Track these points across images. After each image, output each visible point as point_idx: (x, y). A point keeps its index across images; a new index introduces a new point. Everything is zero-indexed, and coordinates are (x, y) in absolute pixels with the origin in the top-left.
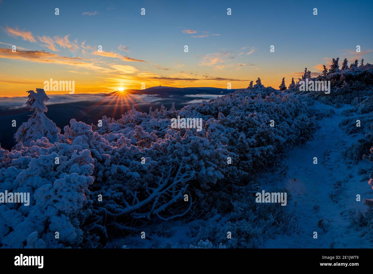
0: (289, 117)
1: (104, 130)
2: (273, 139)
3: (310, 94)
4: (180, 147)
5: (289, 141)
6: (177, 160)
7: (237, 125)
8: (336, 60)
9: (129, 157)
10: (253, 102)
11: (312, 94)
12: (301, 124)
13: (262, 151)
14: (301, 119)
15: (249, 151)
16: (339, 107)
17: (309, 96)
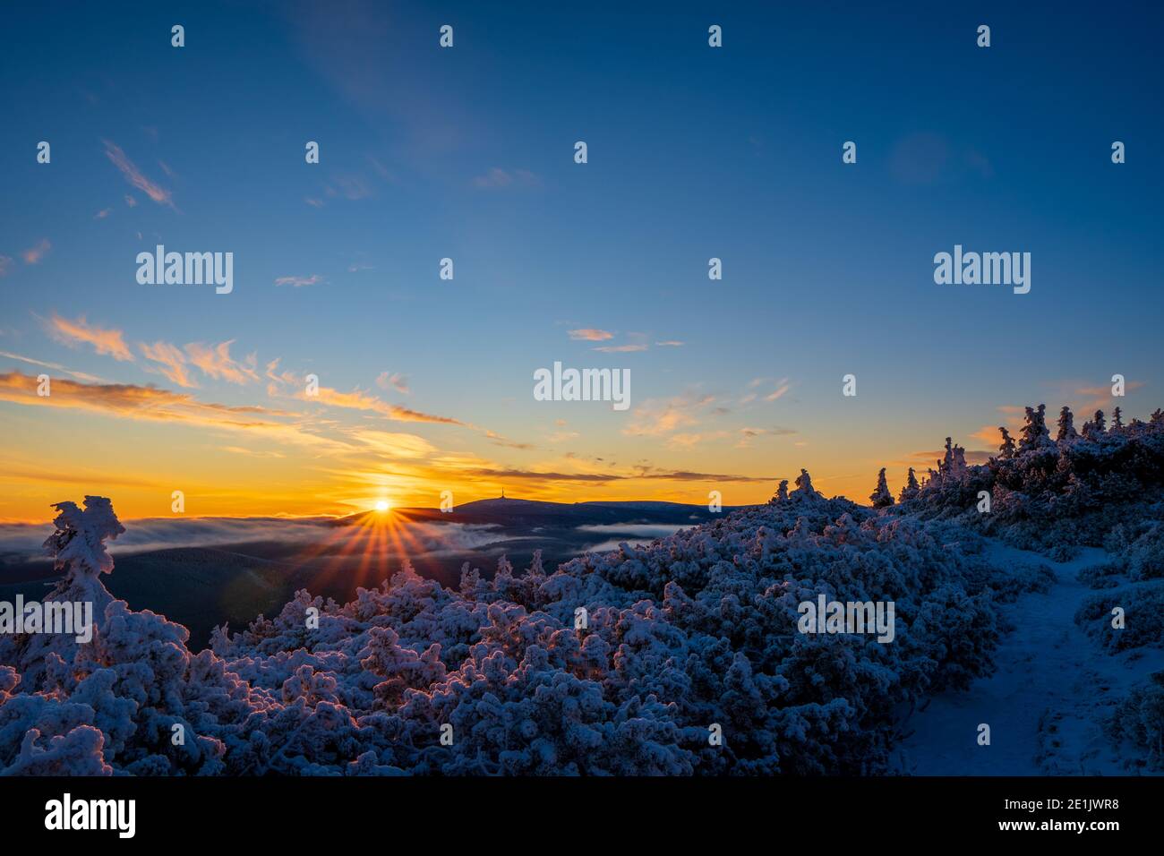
0: (905, 595)
1: (293, 639)
2: (852, 674)
3: (968, 519)
4: (496, 711)
5: (909, 679)
6: (482, 764)
7: (727, 623)
8: (1036, 410)
9: (305, 747)
10: (782, 547)
11: (974, 517)
12: (947, 617)
13: (812, 719)
14: (945, 600)
15: (766, 718)
16: (1065, 557)
17: (965, 525)
